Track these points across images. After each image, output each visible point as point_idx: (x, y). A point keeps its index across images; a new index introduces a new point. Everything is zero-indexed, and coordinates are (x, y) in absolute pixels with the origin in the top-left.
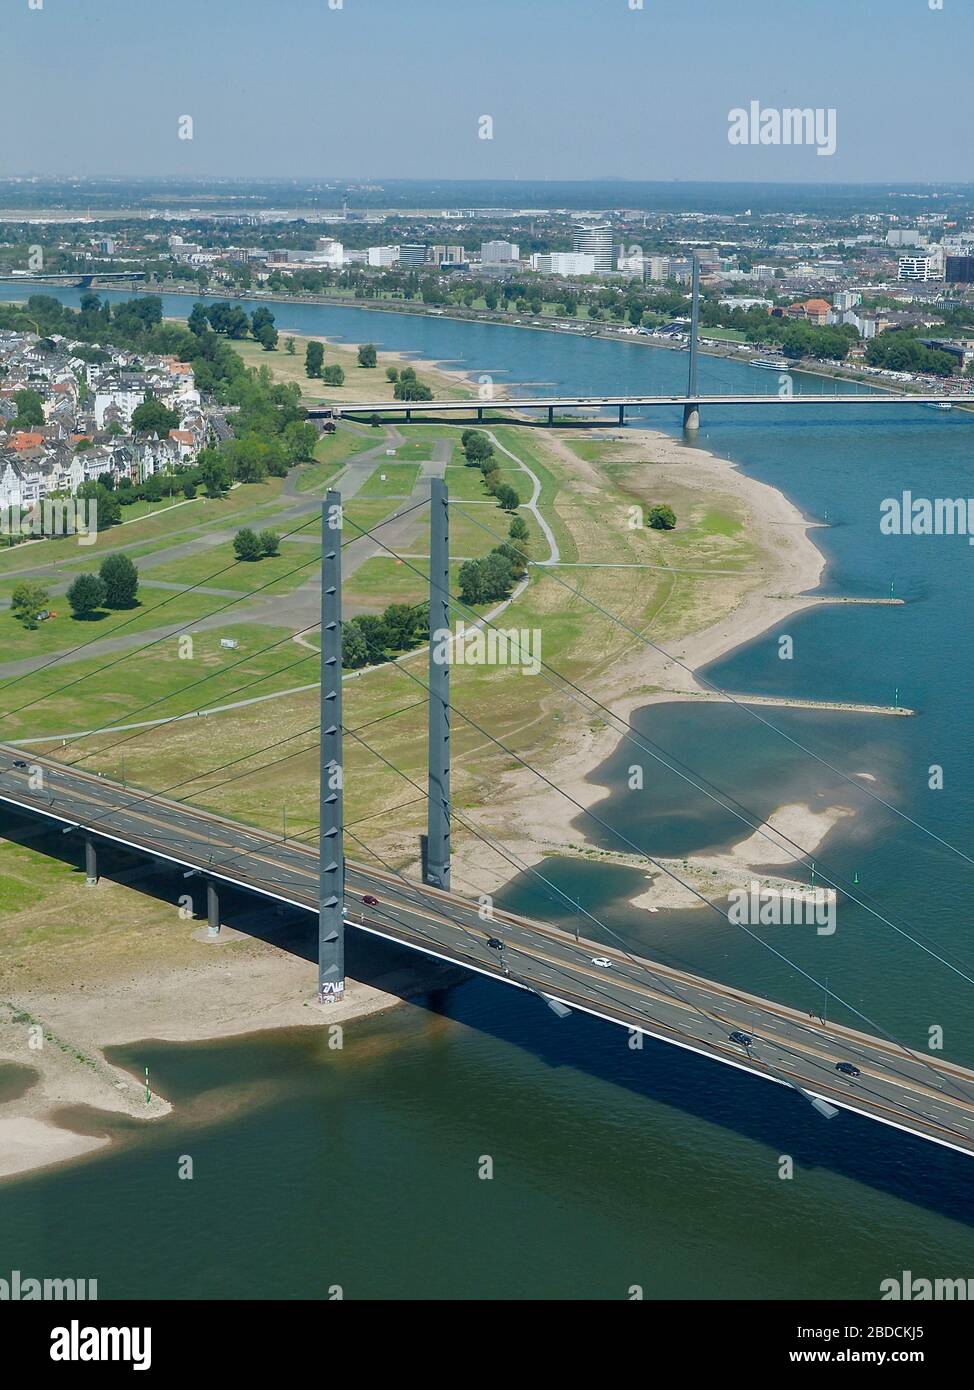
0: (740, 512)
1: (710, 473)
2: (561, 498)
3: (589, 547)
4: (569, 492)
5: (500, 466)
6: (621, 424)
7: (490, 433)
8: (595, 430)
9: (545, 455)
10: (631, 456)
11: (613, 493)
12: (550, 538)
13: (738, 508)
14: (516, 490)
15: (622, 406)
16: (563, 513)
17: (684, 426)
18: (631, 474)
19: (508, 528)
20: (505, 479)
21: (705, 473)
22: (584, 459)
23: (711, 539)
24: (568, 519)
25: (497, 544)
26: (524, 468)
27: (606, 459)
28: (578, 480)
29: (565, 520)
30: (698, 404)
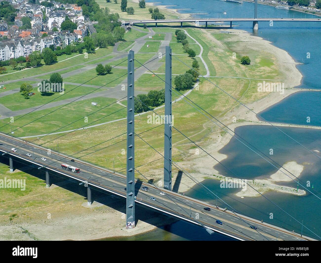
0: (273, 59)
1: (262, 45)
2: (210, 53)
3: (220, 71)
4: (212, 51)
5: (188, 42)
6: (231, 28)
7: (185, 31)
8: (222, 30)
9: (204, 38)
10: (234, 39)
11: (228, 52)
12: (207, 67)
13: (272, 57)
14: (194, 50)
15: (231, 21)
16: (211, 59)
17: (253, 29)
18: (234, 45)
19: (192, 64)
20: (191, 47)
21: (261, 45)
22: (218, 40)
23: (262, 68)
24: (213, 61)
25: (188, 69)
26: (197, 43)
27: (226, 40)
28: (216, 47)
29: (212, 61)
30: (257, 21)
